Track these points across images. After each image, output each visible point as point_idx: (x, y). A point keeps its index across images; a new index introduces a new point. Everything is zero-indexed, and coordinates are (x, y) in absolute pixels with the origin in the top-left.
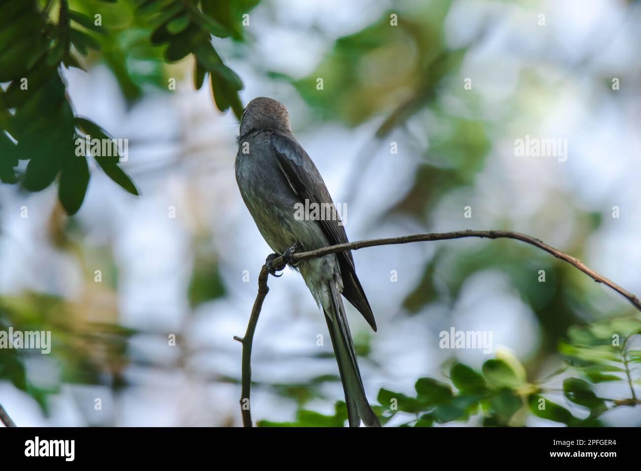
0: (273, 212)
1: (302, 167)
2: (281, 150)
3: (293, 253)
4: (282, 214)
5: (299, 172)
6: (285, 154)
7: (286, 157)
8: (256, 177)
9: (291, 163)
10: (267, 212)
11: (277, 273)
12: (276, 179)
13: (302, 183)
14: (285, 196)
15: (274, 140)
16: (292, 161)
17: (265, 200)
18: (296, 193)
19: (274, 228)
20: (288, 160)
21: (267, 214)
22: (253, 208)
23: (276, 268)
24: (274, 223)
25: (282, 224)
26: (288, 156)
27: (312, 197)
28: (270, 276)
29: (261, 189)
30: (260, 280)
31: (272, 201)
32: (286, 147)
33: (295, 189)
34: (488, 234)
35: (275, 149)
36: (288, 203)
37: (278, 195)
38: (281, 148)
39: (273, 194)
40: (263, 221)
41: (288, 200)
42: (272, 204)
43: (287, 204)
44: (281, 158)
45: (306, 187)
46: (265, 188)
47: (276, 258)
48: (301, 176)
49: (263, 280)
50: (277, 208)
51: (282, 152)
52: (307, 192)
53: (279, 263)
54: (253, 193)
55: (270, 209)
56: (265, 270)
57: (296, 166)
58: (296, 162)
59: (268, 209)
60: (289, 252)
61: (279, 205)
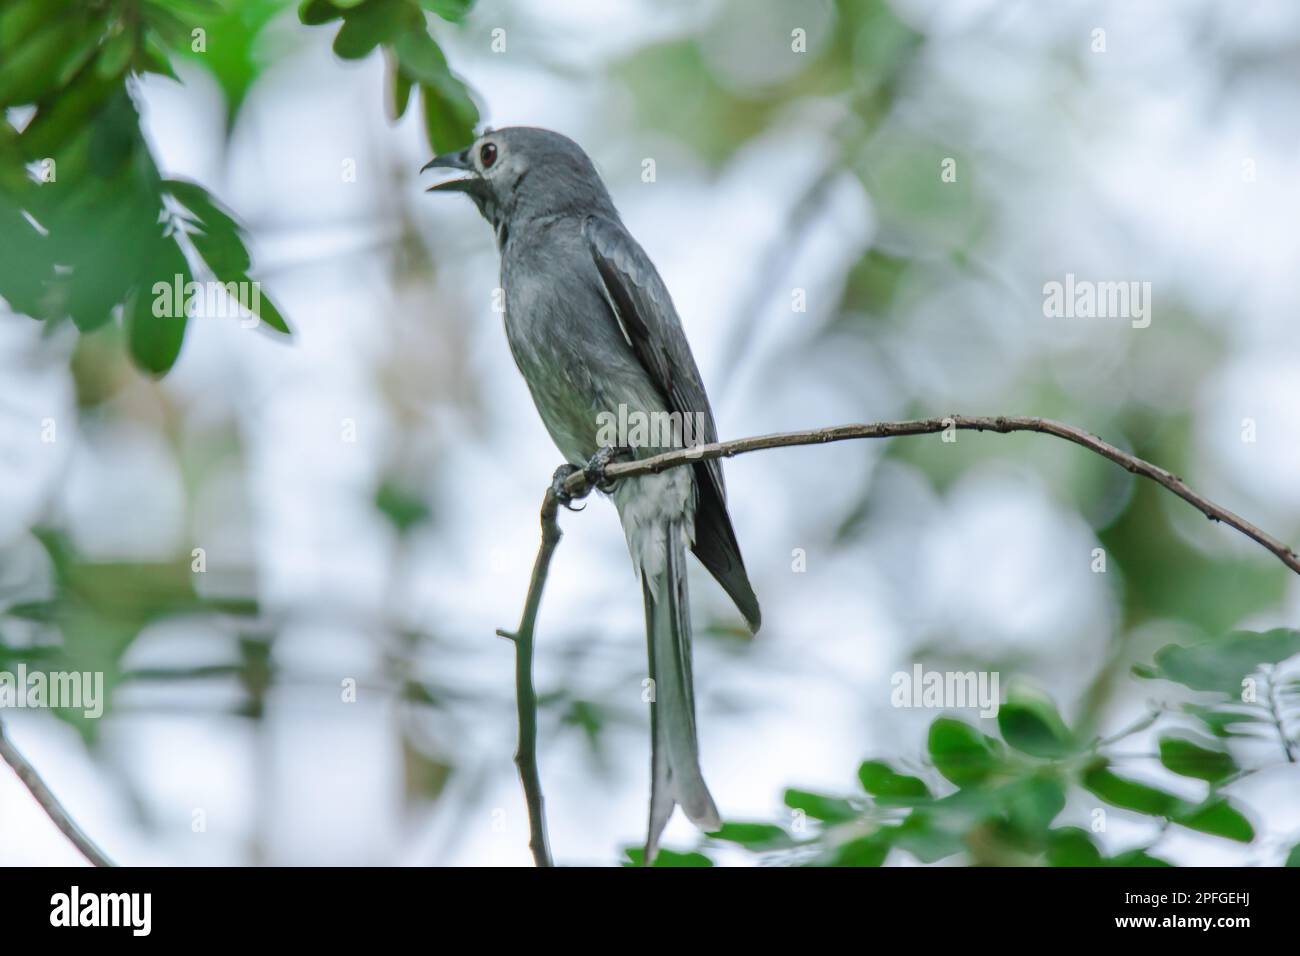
0: (581, 379)
1: (644, 289)
2: (605, 253)
3: (605, 465)
4: (600, 387)
5: (639, 299)
6: (612, 261)
7: (614, 265)
8: (551, 308)
9: (623, 278)
10: (568, 378)
11: (575, 503)
12: (592, 313)
13: (644, 323)
14: (609, 349)
15: (592, 230)
16: (627, 275)
17: (565, 354)
18: (630, 343)
19: (578, 412)
20: (619, 272)
21: (566, 381)
22: (537, 367)
23: (572, 495)
24: (581, 401)
25: (598, 405)
26: (620, 266)
27: (661, 351)
28: (562, 509)
29: (561, 331)
30: (544, 517)
31: (581, 358)
32: (617, 244)
33: (629, 334)
34: (993, 423)
35: (593, 248)
36: (614, 364)
37: (595, 348)
38: (608, 246)
39: (583, 342)
40: (556, 394)
41: (614, 358)
42: (581, 362)
43: (612, 367)
44: (605, 268)
45: (649, 330)
46: (571, 329)
47: (572, 472)
48: (641, 308)
49: (548, 516)
50: (589, 374)
51: (607, 255)
52: (651, 342)
53: (578, 484)
54: (541, 339)
55: (575, 373)
56: (551, 497)
57: (633, 286)
58: (634, 279)
59: (572, 372)
60: (596, 463)
61: (594, 368)
